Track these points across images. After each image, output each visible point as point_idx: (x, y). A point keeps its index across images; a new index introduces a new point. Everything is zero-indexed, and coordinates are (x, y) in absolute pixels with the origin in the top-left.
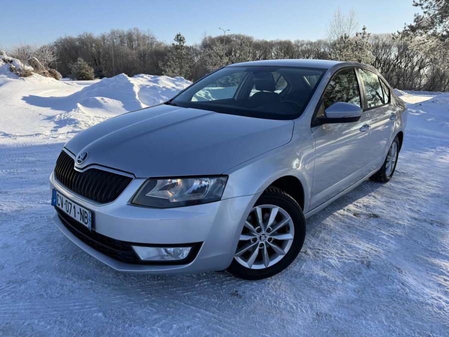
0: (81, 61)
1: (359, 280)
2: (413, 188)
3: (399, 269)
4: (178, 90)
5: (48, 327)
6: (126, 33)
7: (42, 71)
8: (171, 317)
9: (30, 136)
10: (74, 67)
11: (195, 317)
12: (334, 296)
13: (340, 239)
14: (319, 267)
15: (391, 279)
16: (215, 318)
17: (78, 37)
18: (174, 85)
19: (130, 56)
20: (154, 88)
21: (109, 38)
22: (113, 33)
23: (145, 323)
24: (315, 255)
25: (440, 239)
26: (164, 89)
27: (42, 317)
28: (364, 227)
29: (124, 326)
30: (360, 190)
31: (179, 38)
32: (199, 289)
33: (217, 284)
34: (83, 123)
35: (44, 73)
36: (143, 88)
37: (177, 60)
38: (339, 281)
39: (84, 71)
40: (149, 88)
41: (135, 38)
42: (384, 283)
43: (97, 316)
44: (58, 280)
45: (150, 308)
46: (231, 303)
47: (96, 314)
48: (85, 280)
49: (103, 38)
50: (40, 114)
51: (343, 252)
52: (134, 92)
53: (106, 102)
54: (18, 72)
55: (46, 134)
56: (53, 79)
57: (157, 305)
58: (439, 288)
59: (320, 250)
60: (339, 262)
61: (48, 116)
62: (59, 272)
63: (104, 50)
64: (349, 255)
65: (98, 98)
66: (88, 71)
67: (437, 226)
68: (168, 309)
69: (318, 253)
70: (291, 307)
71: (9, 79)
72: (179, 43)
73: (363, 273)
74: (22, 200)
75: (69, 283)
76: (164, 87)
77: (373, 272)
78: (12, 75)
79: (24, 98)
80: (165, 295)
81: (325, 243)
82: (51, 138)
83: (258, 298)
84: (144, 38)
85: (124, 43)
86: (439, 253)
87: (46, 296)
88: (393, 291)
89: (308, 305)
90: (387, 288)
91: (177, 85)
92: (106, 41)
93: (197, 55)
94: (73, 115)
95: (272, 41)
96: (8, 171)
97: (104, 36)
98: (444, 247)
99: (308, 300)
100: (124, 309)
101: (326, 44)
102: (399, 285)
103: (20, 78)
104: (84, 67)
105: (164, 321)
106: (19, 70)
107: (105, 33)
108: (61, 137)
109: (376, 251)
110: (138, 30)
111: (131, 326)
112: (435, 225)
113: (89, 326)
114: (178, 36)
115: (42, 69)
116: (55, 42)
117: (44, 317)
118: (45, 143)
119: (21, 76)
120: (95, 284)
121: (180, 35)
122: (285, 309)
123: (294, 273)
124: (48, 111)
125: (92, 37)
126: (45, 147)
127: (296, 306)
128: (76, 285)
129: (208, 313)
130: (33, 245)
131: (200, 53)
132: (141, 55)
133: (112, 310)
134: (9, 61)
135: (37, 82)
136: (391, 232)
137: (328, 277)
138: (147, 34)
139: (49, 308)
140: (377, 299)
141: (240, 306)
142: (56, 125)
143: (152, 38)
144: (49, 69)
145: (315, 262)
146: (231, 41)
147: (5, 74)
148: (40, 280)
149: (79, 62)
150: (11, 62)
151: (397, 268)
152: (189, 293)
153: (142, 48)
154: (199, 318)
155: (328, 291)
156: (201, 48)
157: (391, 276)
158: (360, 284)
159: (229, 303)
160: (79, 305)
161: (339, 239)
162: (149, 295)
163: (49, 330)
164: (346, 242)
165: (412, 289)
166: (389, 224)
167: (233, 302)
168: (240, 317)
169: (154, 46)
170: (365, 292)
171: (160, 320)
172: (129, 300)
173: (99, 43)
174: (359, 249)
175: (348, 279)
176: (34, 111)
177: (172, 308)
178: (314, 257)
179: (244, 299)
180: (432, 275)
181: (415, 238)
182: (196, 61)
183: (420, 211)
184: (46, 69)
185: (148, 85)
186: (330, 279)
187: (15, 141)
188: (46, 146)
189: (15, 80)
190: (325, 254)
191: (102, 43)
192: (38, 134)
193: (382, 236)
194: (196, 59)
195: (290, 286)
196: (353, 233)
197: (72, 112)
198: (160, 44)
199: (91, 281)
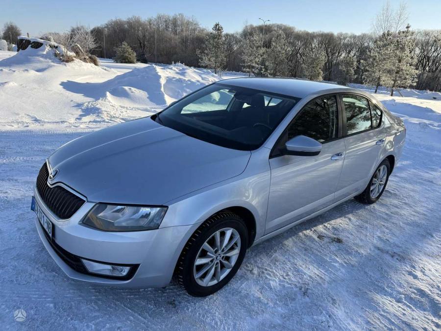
0: (125, 45)
1: (290, 306)
2: (397, 213)
3: (334, 300)
4: (202, 84)
5: (7, 311)
6: (171, 18)
7: (83, 57)
8: (108, 316)
9: (56, 123)
10: (119, 50)
11: (128, 319)
12: (260, 318)
13: (292, 260)
14: (258, 288)
15: (320, 310)
16: (144, 323)
17: (128, 20)
18: (200, 79)
19: (172, 41)
20: (180, 80)
21: (155, 23)
22: (159, 18)
23: (84, 318)
24: (259, 275)
25: (392, 274)
26: (189, 82)
27: (6, 301)
28: (322, 251)
29: (67, 319)
30: (339, 210)
31: (218, 28)
32: (142, 293)
33: (160, 292)
34: (105, 113)
35: (85, 59)
36: (169, 80)
37: (213, 49)
38: (271, 304)
39: (126, 55)
40: (174, 81)
41: (179, 23)
42: (312, 312)
43: (49, 306)
44: (29, 269)
45: (94, 306)
46: (164, 311)
47: (48, 305)
48: (50, 272)
49: (150, 22)
50: (72, 101)
51: (288, 275)
52: (160, 84)
53: (132, 92)
54: (61, 58)
55: (70, 122)
56: (93, 65)
57: (101, 303)
58: (365, 326)
59: (266, 270)
60: (280, 284)
61: (78, 104)
62: (32, 262)
63: (150, 34)
64: (293, 279)
65: (126, 88)
66: (130, 55)
67: (397, 259)
68: (109, 309)
69: (263, 272)
70: (216, 323)
71: (52, 64)
72: (217, 32)
73: (297, 300)
74: (27, 189)
75: (37, 273)
76: (189, 80)
77: (307, 299)
78: (57, 60)
79: (63, 84)
80: (111, 295)
81: (275, 264)
82: (73, 127)
83: (190, 310)
84: (188, 23)
85: (169, 27)
86: (384, 289)
87: (16, 282)
88: (317, 322)
89: (232, 324)
90: (313, 318)
91: (203, 79)
92: (152, 25)
93: (236, 43)
94: (100, 104)
95: (314, 33)
96: (25, 158)
97: (151, 20)
98: (392, 283)
99: (234, 319)
100: (73, 303)
101: (371, 38)
102: (326, 317)
103: (62, 63)
104: (127, 51)
105: (100, 319)
106: (63, 56)
107: (152, 17)
108: (82, 126)
109: (321, 278)
110: (182, 16)
111: (72, 320)
112: (395, 258)
113: (39, 314)
114: (216, 25)
115: (83, 55)
116: (106, 24)
117: (8, 301)
118: (66, 132)
119: (63, 61)
120: (58, 277)
121: (218, 25)
122: (209, 324)
123: (233, 290)
124: (79, 98)
125: (139, 21)
126: (65, 136)
127: (221, 322)
128: (42, 276)
129: (140, 317)
130: (21, 233)
131: (240, 41)
132: (183, 40)
133: (62, 302)
134: (54, 46)
135: (77, 67)
136: (346, 260)
137: (262, 298)
138: (191, 20)
139: (14, 293)
140: (299, 327)
141: (170, 315)
142: (82, 113)
143: (195, 24)
144: (90, 55)
145: (257, 282)
146: (272, 31)
147: (50, 59)
148: (16, 267)
149: (123, 46)
150: (57, 47)
151: (332, 299)
152: (132, 296)
153: (184, 34)
154: (131, 321)
155: (257, 312)
156: (241, 36)
157: (322, 306)
158: (289, 310)
159: (163, 311)
160: (38, 294)
161: (289, 261)
162: (98, 294)
163: (7, 313)
164: (296, 265)
165: (336, 323)
166: (348, 251)
167: (166, 311)
168: (166, 326)
169: (196, 32)
170: (291, 318)
171: (98, 317)
172: (80, 296)
173: (146, 27)
174: (305, 274)
175: (281, 304)
176: (68, 97)
177: (112, 308)
178: (258, 276)
179: (177, 309)
180: (366, 311)
181: (367, 270)
182: (235, 49)
183: (388, 240)
184: (87, 55)
185: (174, 78)
186: (263, 301)
187: (42, 128)
188: (65, 134)
189: (58, 65)
190: (270, 275)
191: (148, 27)
192: (64, 121)
193: (335, 264)
194: (235, 48)
195: (224, 302)
196: (308, 256)
197: (100, 101)
198: (203, 30)
199: (55, 273)
